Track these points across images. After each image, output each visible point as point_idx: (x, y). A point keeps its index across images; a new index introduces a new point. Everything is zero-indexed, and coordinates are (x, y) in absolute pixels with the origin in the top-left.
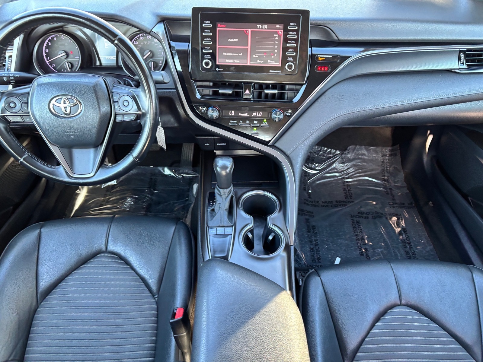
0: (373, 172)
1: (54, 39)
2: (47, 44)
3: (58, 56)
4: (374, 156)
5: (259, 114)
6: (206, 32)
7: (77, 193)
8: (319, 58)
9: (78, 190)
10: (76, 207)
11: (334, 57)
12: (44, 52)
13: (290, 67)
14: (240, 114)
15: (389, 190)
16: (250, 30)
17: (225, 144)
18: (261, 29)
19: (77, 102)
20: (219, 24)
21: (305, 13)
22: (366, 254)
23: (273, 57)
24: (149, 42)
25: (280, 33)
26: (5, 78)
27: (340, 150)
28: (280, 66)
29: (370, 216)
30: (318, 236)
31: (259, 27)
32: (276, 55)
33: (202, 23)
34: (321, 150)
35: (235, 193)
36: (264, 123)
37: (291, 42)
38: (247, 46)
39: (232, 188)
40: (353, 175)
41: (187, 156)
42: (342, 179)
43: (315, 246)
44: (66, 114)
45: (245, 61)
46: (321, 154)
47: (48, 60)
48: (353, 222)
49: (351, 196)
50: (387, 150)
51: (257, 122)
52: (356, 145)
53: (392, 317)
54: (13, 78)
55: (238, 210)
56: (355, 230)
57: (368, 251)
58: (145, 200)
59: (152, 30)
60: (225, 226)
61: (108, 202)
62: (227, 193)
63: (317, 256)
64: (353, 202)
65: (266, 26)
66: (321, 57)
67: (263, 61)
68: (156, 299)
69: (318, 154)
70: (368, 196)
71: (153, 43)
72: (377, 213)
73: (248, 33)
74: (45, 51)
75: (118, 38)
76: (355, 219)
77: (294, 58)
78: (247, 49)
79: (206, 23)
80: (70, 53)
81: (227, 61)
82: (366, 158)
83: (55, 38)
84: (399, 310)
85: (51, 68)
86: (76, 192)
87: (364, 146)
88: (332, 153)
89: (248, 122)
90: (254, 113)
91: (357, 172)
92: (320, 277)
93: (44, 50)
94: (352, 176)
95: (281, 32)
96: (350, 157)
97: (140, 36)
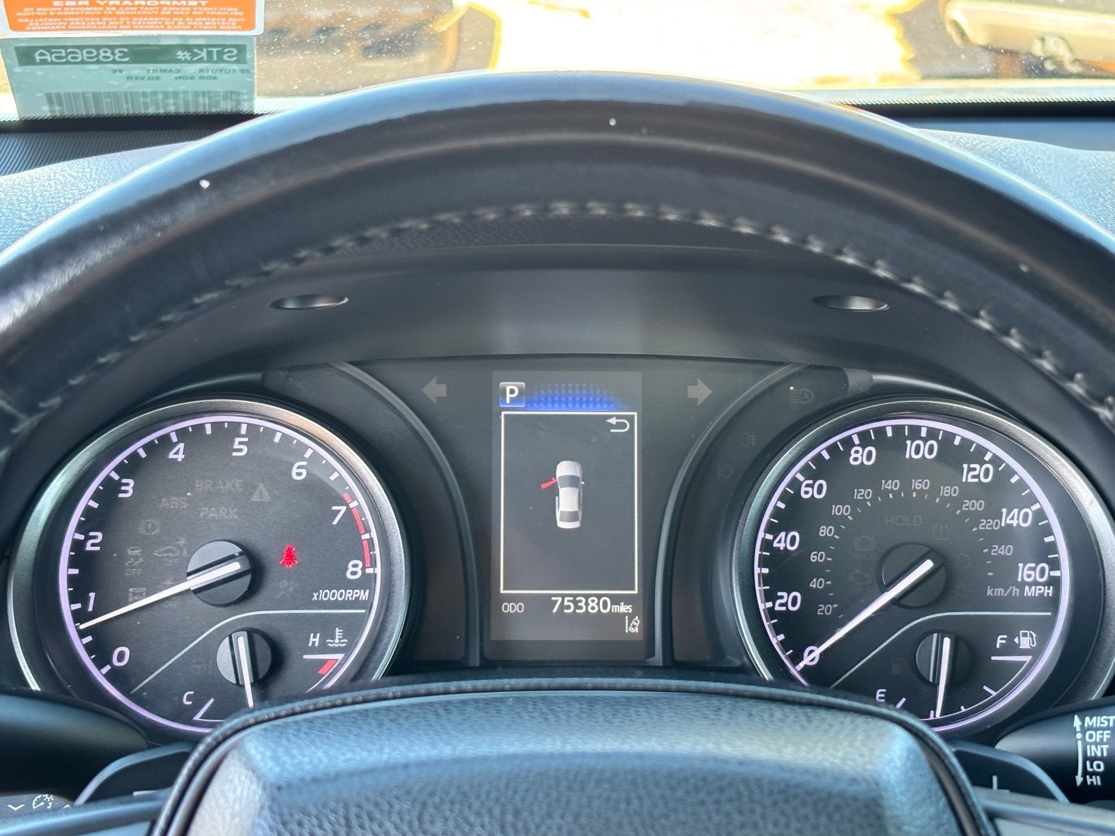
1: (171, 456)
2: (107, 490)
12: (67, 552)
24: (917, 485)
47: (79, 617)
71: (947, 491)
74: (77, 546)
80: (277, 563)
83: (181, 446)
85: (99, 675)
93: (72, 534)
97: (848, 442)
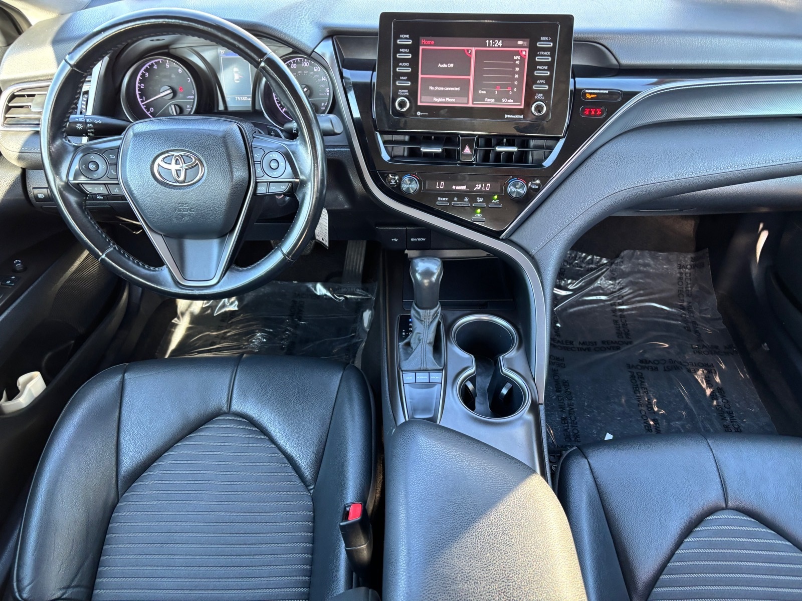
0: (664, 295)
1: (154, 67)
2: (143, 75)
3: (159, 94)
4: (666, 268)
5: (485, 187)
6: (402, 52)
7: (174, 323)
8: (587, 94)
9: (176, 319)
10: (173, 345)
11: (612, 93)
12: (137, 89)
13: (539, 109)
14: (454, 187)
15: (691, 325)
16: (473, 49)
17: (424, 239)
18: (492, 47)
19: (197, 161)
20: (423, 40)
21: (567, 20)
22: (655, 429)
23: (511, 93)
24: (305, 72)
25: (524, 53)
26: (79, 124)
27: (607, 258)
28: (522, 107)
29: (661, 367)
30: (574, 399)
31: (489, 43)
32: (515, 90)
33: (397, 37)
34: (576, 256)
35: (444, 317)
36: (493, 201)
37: (541, 67)
38: (469, 75)
39: (438, 309)
40: (629, 299)
41: (354, 264)
42: (611, 305)
43: (570, 414)
44: (178, 182)
45: (464, 100)
46: (577, 263)
47: (142, 101)
48: (633, 377)
49: (627, 334)
50: (687, 259)
51: (482, 200)
52: (635, 249)
53: (713, 528)
54: (91, 125)
55: (449, 344)
56: (636, 389)
57: (658, 424)
58: (284, 335)
59: (315, 50)
60: (429, 369)
61: (224, 338)
62: (431, 317)
63: (573, 430)
64: (631, 343)
65: (501, 41)
66: (590, 94)
67: (493, 100)
68: (312, 491)
69: (572, 263)
70: (655, 333)
71: (311, 73)
72: (671, 361)
73: (471, 54)
74: (139, 87)
75: (265, 57)
76: (634, 370)
77: (546, 93)
78: (469, 79)
79: (402, 38)
80: (179, 91)
81: (435, 99)
82: (651, 270)
83: (156, 65)
84: (723, 517)
85: (148, 113)
86: (173, 321)
87: (647, 251)
88: (594, 262)
89: (466, 199)
90: (477, 185)
91: (636, 294)
92: (586, 458)
93: (137, 85)
94: (629, 301)
95: (525, 51)
96: (624, 269)
97: (290, 63)
